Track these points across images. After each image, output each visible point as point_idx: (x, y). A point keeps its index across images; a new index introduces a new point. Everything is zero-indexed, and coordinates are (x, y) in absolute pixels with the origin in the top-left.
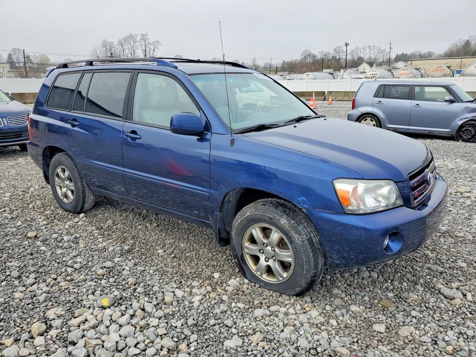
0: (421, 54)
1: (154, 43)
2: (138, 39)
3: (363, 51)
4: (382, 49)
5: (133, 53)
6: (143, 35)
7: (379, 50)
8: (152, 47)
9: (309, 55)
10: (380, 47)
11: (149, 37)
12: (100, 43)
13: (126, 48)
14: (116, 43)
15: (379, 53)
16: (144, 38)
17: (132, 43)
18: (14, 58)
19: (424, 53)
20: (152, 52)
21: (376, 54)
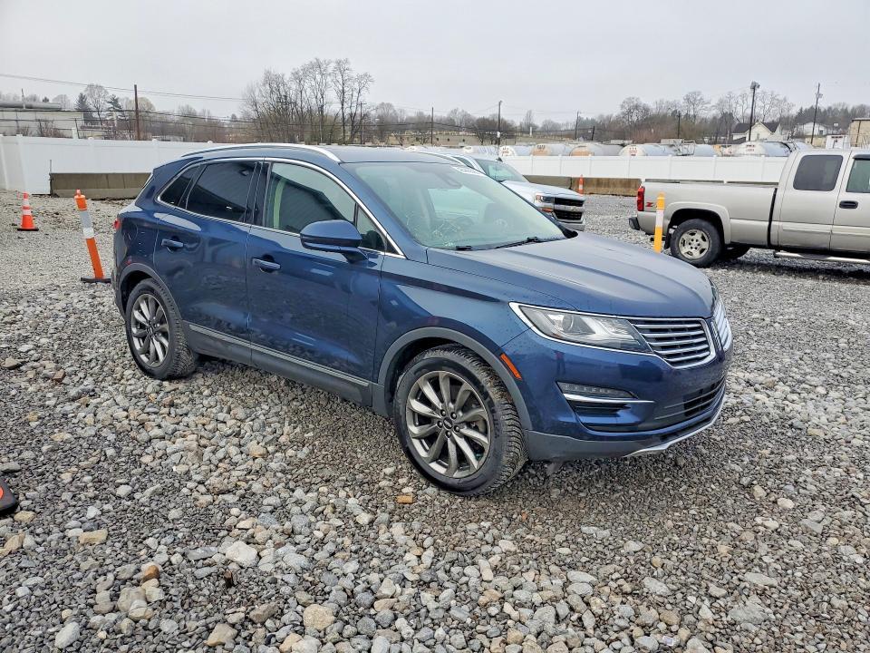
0: (846, 110)
1: (360, 78)
2: (330, 70)
3: (740, 102)
4: (781, 98)
5: (319, 96)
6: (339, 63)
7: (773, 99)
8: (357, 84)
9: (637, 107)
10: (775, 94)
11: (351, 66)
12: (260, 77)
13: (306, 86)
14: (288, 77)
15: (772, 104)
16: (341, 67)
17: (318, 77)
18: (90, 103)
19: (853, 109)
20: (355, 94)
21: (767, 107)
